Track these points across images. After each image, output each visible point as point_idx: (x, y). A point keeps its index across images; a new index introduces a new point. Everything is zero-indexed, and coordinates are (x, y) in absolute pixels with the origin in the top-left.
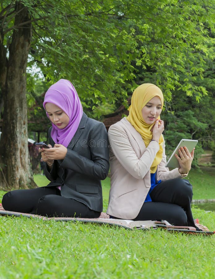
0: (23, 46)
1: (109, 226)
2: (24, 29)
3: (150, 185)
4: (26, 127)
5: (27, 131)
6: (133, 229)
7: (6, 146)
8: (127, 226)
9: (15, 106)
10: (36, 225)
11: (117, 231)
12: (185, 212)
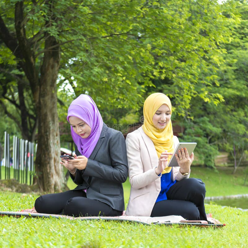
0: (53, 67)
1: (129, 223)
2: (53, 52)
4: (58, 139)
5: (59, 141)
6: (151, 224)
7: (41, 156)
8: (145, 222)
9: (48, 120)
10: (63, 225)
11: (136, 227)
12: (198, 208)
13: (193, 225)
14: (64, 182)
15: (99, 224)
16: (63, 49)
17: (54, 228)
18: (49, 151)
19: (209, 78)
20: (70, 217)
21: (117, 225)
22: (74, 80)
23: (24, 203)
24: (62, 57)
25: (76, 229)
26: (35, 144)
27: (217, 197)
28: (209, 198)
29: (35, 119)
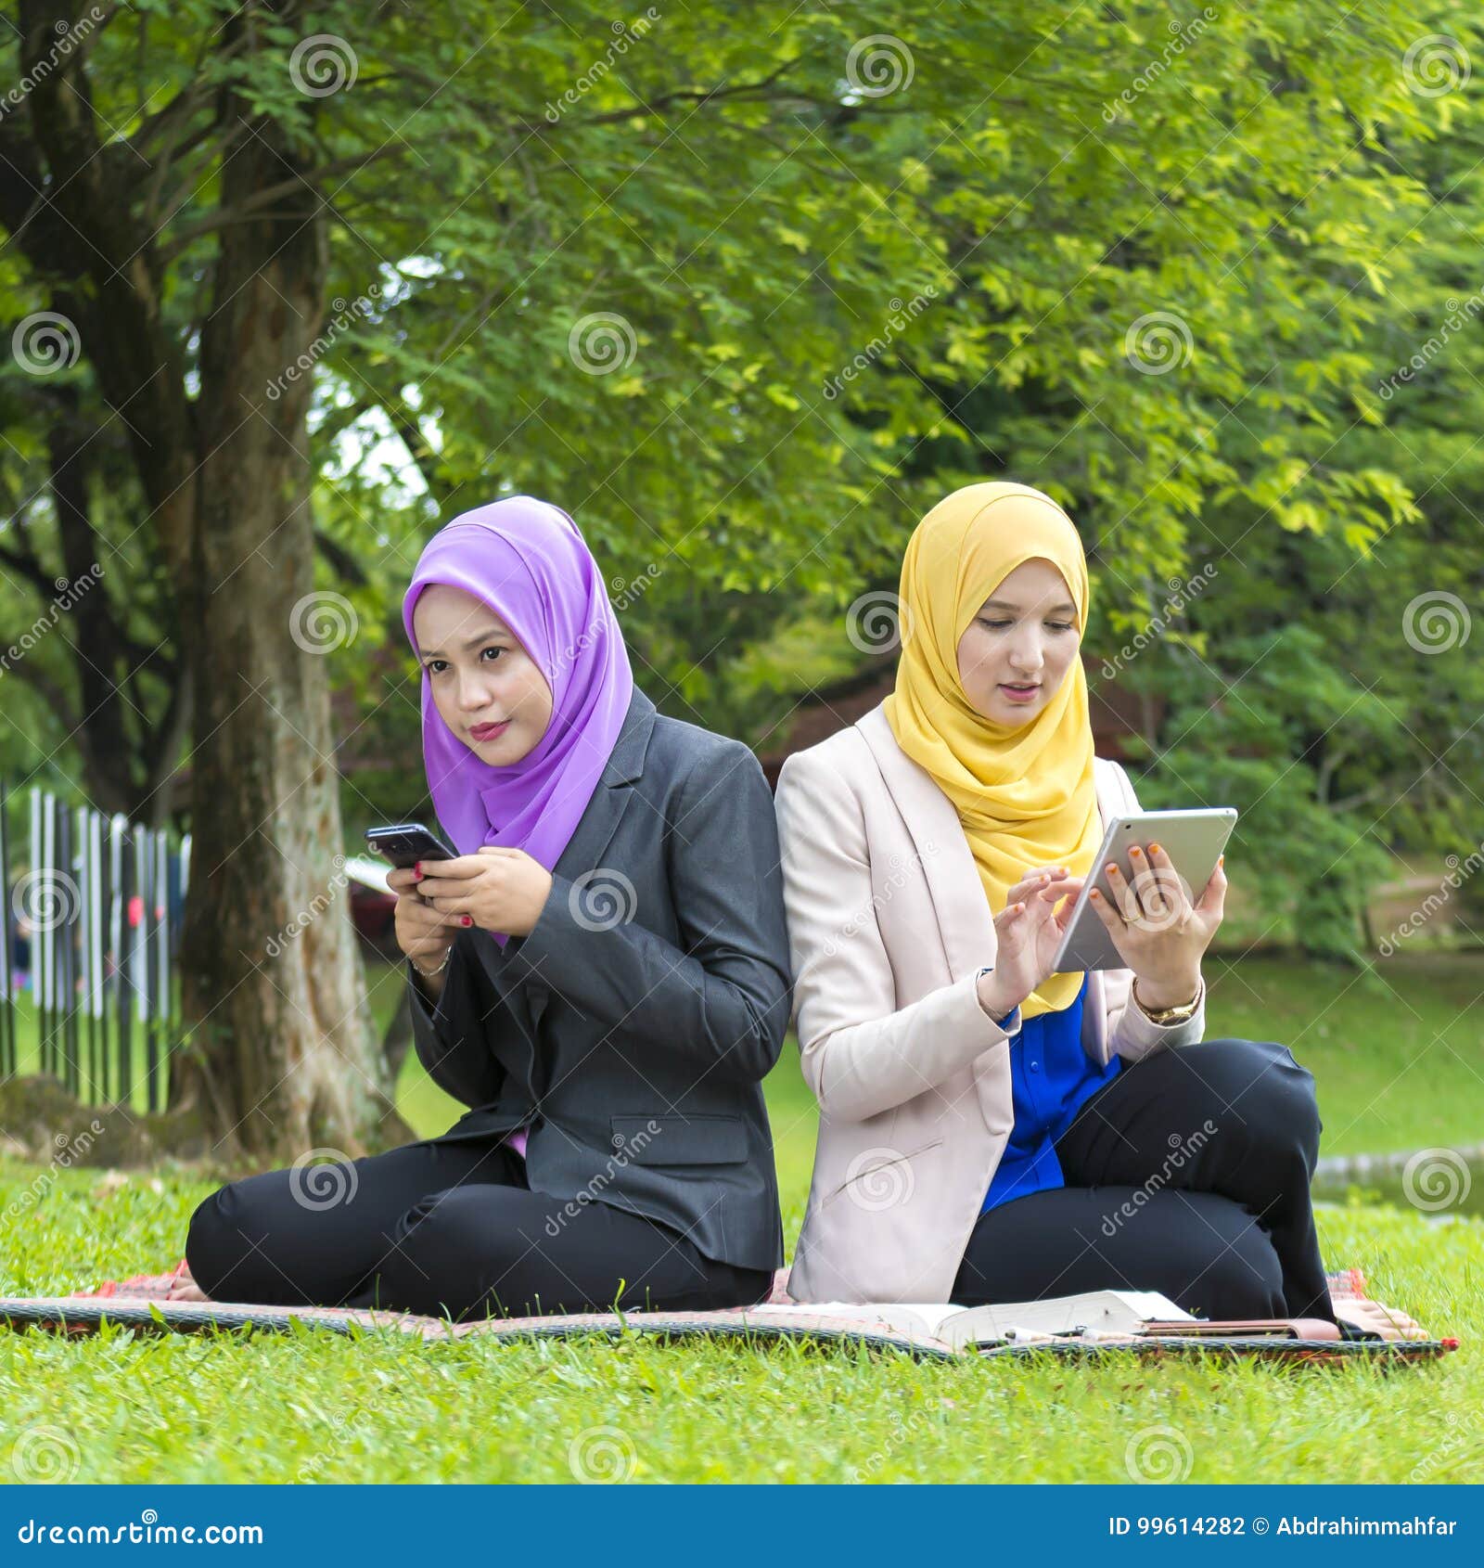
0: (280, 325)
1: (818, 1351)
2: (278, 225)
3: (1008, 1120)
4: (327, 800)
5: (335, 818)
6: (958, 1352)
7: (221, 915)
8: (923, 1342)
10: (381, 1375)
11: (865, 1377)
12: (1268, 1235)
13: (1242, 1350)
14: (372, 1084)
15: (618, 1366)
16: (341, 201)
17: (318, 1399)
18: (268, 884)
19: (1313, 372)
20: (424, 1319)
21: (741, 1363)
22: (427, 408)
23: (114, 1236)
24: (337, 254)
25: (467, 1406)
26: (174, 840)
28: (1340, 1164)
29: (169, 673)
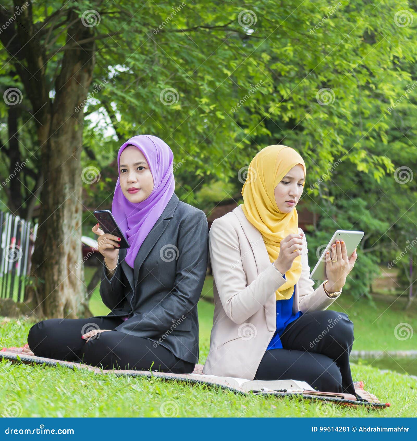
0: (79, 79)
1: (207, 388)
2: (81, 51)
3: (274, 328)
4: (78, 218)
5: (80, 224)
6: (247, 393)
7: (44, 248)
8: (237, 389)
9: (62, 181)
10: (82, 382)
11: (220, 397)
13: (328, 401)
14: (83, 300)
15: (150, 386)
16: (100, 47)
17: (64, 386)
18: (59, 240)
19: (372, 125)
21: (185, 390)
27: (372, 352)
28: (356, 353)
29: (36, 178)
